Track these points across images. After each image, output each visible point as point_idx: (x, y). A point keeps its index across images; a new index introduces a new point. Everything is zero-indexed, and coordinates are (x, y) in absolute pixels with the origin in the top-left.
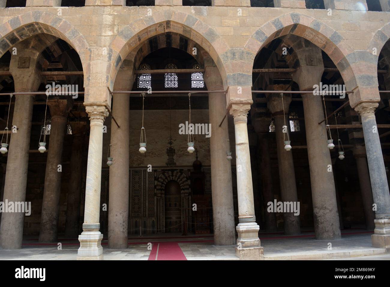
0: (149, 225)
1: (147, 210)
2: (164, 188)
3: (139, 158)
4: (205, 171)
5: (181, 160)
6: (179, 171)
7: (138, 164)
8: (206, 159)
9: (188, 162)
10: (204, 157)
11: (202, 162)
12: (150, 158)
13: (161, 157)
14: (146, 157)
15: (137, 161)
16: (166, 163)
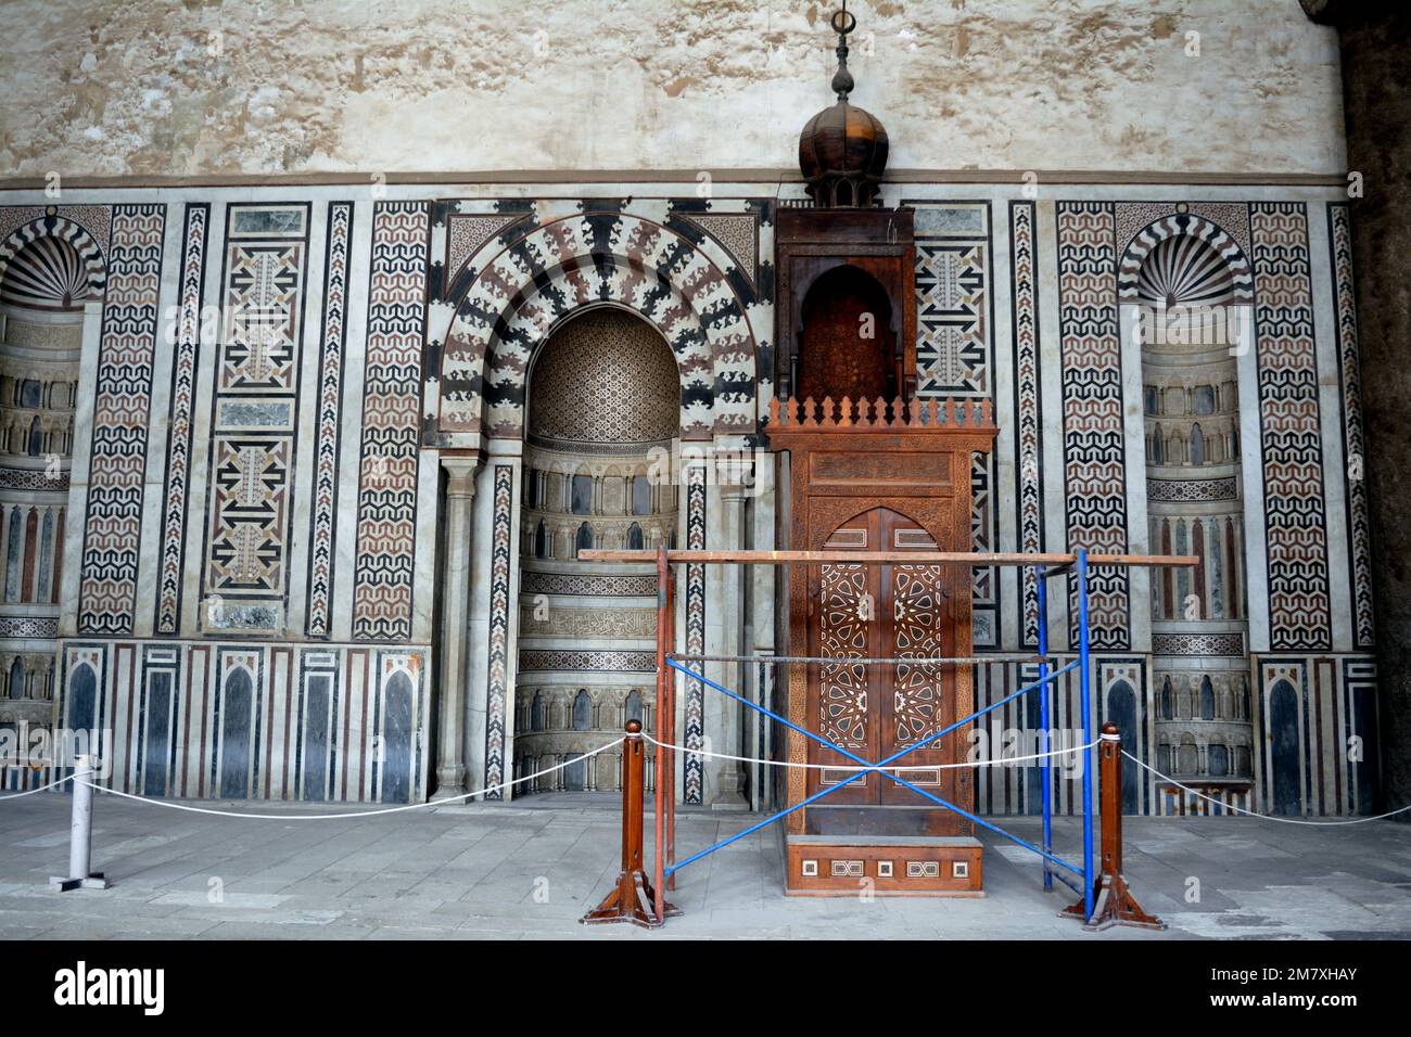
0: (355, 725)
1: (344, 576)
2: (518, 379)
3: (302, 98)
4: (918, 219)
5: (690, 119)
6: (668, 220)
7: (287, 148)
8: (931, 109)
9: (755, 136)
10: (915, 91)
11: (892, 135)
12: (398, 99)
13: (498, 92)
14: (367, 92)
15: (278, 126)
16: (545, 146)
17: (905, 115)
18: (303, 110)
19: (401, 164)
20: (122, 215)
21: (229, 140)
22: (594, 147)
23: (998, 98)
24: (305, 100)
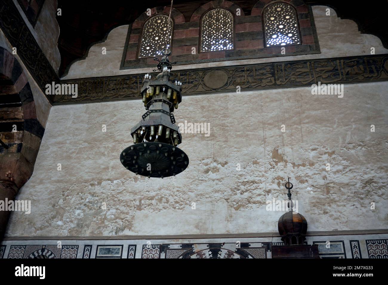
3: (122, 213)
4: (320, 248)
5: (242, 217)
6: (236, 250)
7: (117, 228)
8: (320, 211)
9: (263, 222)
10: (314, 206)
11: (308, 220)
12: (151, 212)
13: (181, 210)
14: (142, 211)
15: (115, 221)
16: (197, 227)
17: (312, 214)
18: (122, 216)
19: (152, 233)
20: (65, 249)
21: (100, 225)
22: (212, 227)
23: (341, 207)
24: (124, 213)
